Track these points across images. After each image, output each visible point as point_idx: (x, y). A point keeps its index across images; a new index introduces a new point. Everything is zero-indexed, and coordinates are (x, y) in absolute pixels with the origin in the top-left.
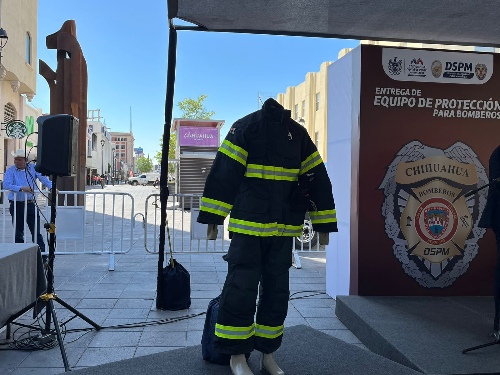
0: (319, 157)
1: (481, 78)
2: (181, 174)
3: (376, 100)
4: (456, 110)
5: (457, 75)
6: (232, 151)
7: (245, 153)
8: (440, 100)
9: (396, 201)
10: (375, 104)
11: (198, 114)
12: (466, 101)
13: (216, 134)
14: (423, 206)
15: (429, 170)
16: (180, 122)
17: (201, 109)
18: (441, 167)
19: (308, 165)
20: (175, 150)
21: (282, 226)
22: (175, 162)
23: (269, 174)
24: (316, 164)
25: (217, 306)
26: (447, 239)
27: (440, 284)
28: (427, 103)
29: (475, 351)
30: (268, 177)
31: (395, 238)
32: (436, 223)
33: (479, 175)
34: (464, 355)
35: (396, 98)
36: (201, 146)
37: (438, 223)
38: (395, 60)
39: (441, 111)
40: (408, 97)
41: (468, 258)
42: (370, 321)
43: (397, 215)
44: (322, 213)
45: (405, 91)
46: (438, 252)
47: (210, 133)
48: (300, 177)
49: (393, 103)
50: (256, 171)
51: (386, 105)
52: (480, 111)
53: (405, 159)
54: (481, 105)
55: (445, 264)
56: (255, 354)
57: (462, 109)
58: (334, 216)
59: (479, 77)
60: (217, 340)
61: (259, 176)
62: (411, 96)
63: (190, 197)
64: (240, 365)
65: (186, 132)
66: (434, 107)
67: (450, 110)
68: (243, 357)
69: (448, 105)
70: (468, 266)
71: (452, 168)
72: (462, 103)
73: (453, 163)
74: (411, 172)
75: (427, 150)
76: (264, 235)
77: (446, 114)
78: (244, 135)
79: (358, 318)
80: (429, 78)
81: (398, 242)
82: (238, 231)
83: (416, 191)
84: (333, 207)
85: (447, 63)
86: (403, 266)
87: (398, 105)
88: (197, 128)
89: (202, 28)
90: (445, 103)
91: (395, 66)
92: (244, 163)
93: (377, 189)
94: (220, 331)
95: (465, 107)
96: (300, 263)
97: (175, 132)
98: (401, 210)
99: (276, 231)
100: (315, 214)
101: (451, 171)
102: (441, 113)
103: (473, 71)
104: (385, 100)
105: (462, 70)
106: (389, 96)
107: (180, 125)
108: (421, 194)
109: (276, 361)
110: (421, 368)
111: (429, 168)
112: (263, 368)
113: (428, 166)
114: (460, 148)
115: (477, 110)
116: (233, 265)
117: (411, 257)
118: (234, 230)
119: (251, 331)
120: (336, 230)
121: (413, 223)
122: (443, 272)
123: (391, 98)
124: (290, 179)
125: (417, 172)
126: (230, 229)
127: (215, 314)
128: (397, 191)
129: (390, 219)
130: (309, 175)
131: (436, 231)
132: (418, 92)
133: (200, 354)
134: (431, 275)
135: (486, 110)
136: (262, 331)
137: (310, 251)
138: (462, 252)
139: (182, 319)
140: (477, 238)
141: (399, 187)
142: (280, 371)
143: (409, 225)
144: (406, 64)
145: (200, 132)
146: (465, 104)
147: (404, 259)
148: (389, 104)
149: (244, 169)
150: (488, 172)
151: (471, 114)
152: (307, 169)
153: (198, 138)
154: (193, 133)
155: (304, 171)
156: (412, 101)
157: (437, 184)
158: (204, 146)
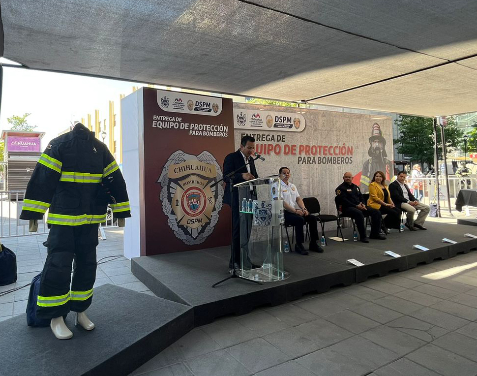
0: (116, 165)
1: (216, 112)
2: (8, 173)
3: (154, 124)
4: (202, 131)
5: (202, 109)
6: (49, 162)
7: (60, 164)
8: (193, 125)
9: (169, 190)
10: (153, 126)
11: (23, 127)
12: (208, 126)
13: (38, 143)
14: (186, 192)
15: (188, 169)
16: (8, 133)
17: (26, 123)
18: (195, 167)
19: (109, 171)
20: (4, 154)
21: (90, 216)
22: (3, 164)
23: (79, 179)
24: (115, 170)
25: (38, 282)
26: (200, 212)
27: (197, 242)
28: (185, 126)
29: (219, 284)
30: (78, 181)
31: (169, 215)
32: (194, 203)
33: (217, 171)
34: (213, 288)
35: (166, 122)
36: (26, 151)
37: (195, 202)
38: (165, 98)
39: (194, 131)
40: (174, 122)
41: (213, 223)
42: (154, 274)
43: (170, 199)
44: (120, 204)
45: (172, 118)
46: (195, 221)
47: (33, 142)
48: (104, 179)
49: (165, 126)
50: (69, 177)
51: (160, 127)
52: (216, 132)
53: (174, 162)
54: (217, 128)
55: (200, 228)
56: (71, 314)
57: (206, 131)
58: (128, 206)
59: (214, 111)
60: (39, 309)
61: (72, 180)
62: (176, 122)
63: (16, 193)
64: (59, 325)
65: (13, 140)
66: (190, 129)
67: (199, 131)
68: (61, 319)
69: (198, 128)
70: (213, 228)
71: (202, 167)
72: (206, 127)
73: (203, 164)
74: (177, 170)
75: (187, 156)
76: (76, 224)
77: (197, 134)
78: (58, 150)
79: (147, 273)
80: (186, 111)
81: (171, 217)
82: (55, 223)
83: (181, 183)
84: (127, 200)
85: (196, 102)
86: (175, 233)
87: (168, 127)
88: (22, 138)
89: (24, 66)
90: (196, 126)
91: (165, 102)
92: (59, 171)
93: (156, 182)
94: (41, 301)
95: (207, 130)
96: (105, 236)
97: (3, 140)
98: (172, 196)
99: (86, 221)
100: (115, 205)
101: (201, 169)
102: (194, 133)
103: (211, 108)
104: (159, 124)
105: (205, 107)
106: (162, 121)
107: (8, 136)
108: (184, 185)
109: (88, 316)
110: (188, 303)
111: (188, 168)
112: (77, 324)
113: (188, 167)
114: (206, 154)
115: (214, 131)
116: (51, 249)
117: (179, 226)
118: (51, 222)
119: (67, 298)
120: (130, 216)
121: (180, 204)
122: (199, 234)
123: (164, 122)
124: (96, 181)
125: (181, 170)
126: (49, 222)
127: (38, 289)
128: (169, 183)
129: (165, 202)
130: (110, 178)
131: (194, 208)
132: (180, 119)
133: (25, 321)
134: (192, 237)
135: (220, 131)
136: (76, 296)
137: (112, 226)
138: (210, 220)
139: (10, 292)
140: (218, 210)
141: (171, 180)
142: (91, 324)
143: (177, 205)
144: (172, 101)
145: (24, 141)
146: (208, 128)
147: (175, 228)
148: (162, 127)
149: (60, 175)
150: (223, 169)
151: (211, 134)
152: (109, 173)
153: (24, 145)
154: (19, 141)
155: (106, 175)
156: (176, 125)
157: (193, 178)
158: (29, 151)
